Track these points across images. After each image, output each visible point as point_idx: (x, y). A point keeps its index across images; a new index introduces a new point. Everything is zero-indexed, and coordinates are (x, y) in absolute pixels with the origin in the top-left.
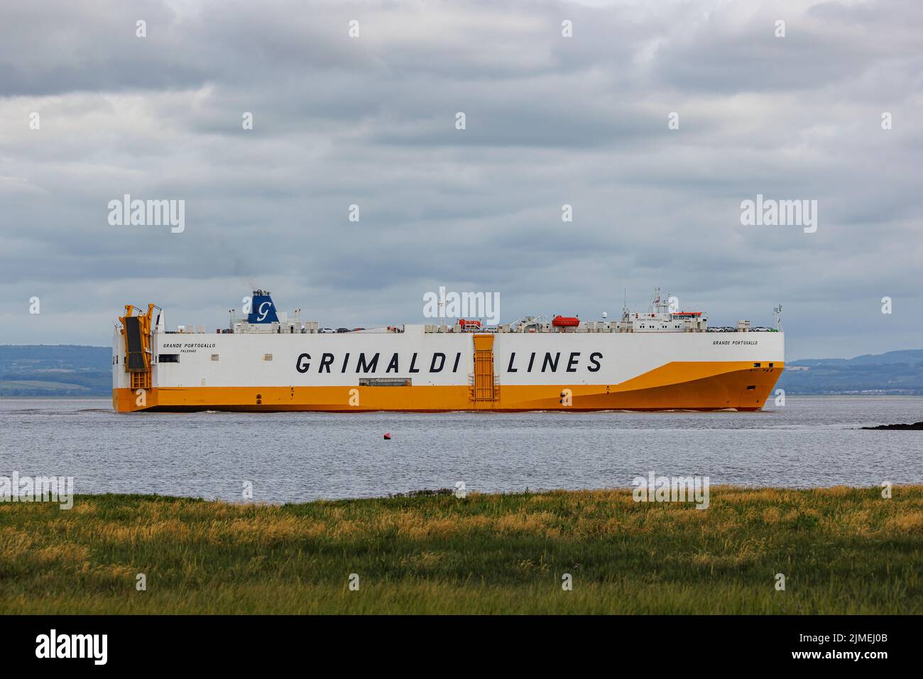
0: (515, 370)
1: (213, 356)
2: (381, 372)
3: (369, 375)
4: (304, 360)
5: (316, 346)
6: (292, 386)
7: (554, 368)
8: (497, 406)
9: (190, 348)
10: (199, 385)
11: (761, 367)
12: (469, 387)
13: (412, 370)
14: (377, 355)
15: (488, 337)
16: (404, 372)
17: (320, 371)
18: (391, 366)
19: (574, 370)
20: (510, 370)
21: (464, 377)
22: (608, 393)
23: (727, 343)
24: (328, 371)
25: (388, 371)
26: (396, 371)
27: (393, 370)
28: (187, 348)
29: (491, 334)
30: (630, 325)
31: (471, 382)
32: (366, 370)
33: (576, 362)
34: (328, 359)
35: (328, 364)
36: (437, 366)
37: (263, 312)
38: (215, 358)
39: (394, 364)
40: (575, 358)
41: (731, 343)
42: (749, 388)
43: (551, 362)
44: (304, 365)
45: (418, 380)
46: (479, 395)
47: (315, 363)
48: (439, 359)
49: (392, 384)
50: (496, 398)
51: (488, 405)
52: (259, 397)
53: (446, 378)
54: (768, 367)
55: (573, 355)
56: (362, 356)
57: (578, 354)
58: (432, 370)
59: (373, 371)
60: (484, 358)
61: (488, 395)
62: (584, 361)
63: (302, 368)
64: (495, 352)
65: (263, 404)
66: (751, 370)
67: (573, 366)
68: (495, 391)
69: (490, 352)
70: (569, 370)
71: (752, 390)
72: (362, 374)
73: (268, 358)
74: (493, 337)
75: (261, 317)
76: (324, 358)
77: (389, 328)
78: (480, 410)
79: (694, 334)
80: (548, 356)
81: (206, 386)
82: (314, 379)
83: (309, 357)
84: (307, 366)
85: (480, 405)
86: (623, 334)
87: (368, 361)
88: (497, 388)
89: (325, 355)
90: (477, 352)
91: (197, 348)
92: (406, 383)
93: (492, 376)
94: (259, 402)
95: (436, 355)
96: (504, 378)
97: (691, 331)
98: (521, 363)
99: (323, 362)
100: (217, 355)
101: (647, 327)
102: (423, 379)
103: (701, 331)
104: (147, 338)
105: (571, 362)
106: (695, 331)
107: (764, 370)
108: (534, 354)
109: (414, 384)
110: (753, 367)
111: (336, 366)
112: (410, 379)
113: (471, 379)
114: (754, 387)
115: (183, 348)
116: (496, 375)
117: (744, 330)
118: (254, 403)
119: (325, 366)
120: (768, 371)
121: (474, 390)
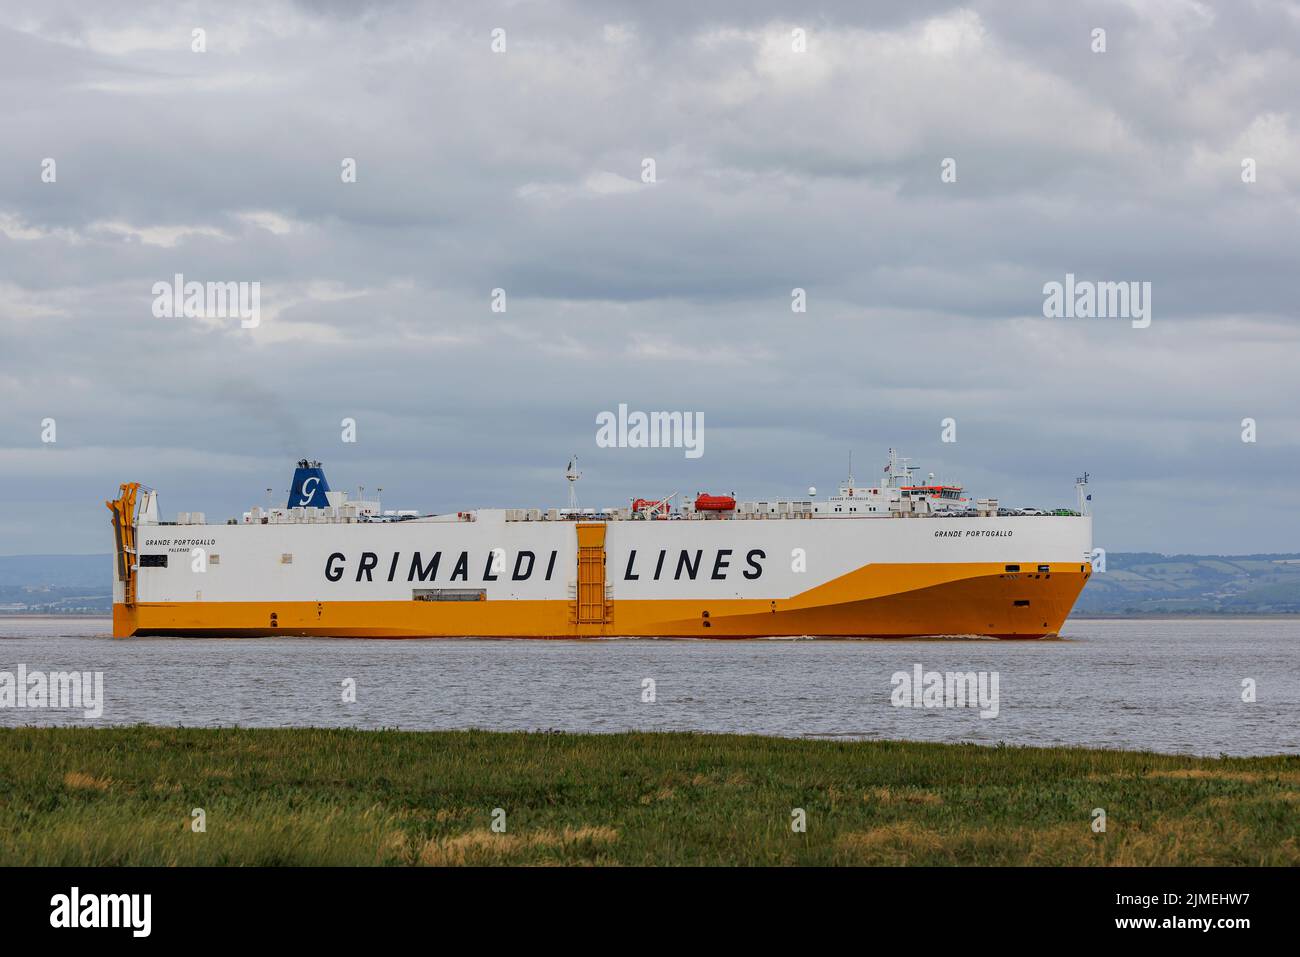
0: (636, 577)
1: (212, 557)
2: (443, 581)
3: (427, 584)
4: (337, 563)
5: (354, 542)
6: (320, 600)
7: (693, 574)
8: (608, 630)
9: (182, 547)
10: (194, 599)
11: (1021, 571)
12: (569, 602)
13: (488, 577)
14: (438, 555)
15: (598, 526)
16: (475, 580)
17: (359, 579)
18: (457, 571)
19: (723, 577)
20: (629, 576)
21: (562, 587)
22: (774, 611)
23: (958, 534)
24: (370, 579)
25: (453, 578)
26: (465, 578)
27: (460, 577)
28: (177, 546)
29: (603, 522)
31: (572, 595)
32: (422, 577)
33: (726, 565)
34: (369, 561)
35: (369, 568)
36: (523, 571)
37: (308, 491)
38: (215, 560)
39: (461, 568)
40: (724, 559)
41: (963, 534)
42: (1018, 603)
43: (688, 565)
44: (337, 570)
45: (495, 592)
46: (585, 614)
47: (351, 566)
48: (526, 560)
49: (459, 597)
50: (608, 619)
51: (596, 630)
52: (274, 616)
53: (536, 589)
54: (1036, 570)
55: (721, 553)
56: (417, 556)
57: (729, 552)
58: (516, 577)
59: (433, 579)
60: (592, 558)
61: (598, 614)
62: (737, 563)
63: (333, 574)
64: (608, 549)
65: (279, 626)
66: (1002, 576)
67: (721, 571)
68: (608, 608)
69: (600, 549)
70: (716, 576)
71: (1026, 607)
72: (416, 583)
73: (287, 559)
74: (604, 526)
75: (306, 499)
76: (363, 560)
77: (460, 515)
78: (584, 637)
79: (907, 520)
80: (684, 555)
81: (203, 600)
82: (349, 590)
83: (343, 558)
84: (340, 571)
85: (583, 630)
86: (798, 521)
87: (425, 564)
88: (609, 604)
89: (365, 555)
90: (582, 549)
91: (189, 546)
92: (479, 597)
93: (601, 585)
94: (275, 625)
95: (521, 554)
96: (619, 589)
97: (901, 515)
98: (644, 566)
99: (363, 566)
100: (217, 556)
101: (846, 510)
102: (503, 590)
103: (917, 516)
104: (129, 533)
105: (719, 564)
106: (907, 515)
107: (1030, 576)
108: (663, 553)
109: (490, 596)
110: (1004, 571)
111: (381, 571)
112: (485, 590)
113: (572, 590)
114: (1026, 603)
115: (172, 545)
116: (607, 584)
117: (988, 515)
118: (267, 624)
119: (364, 571)
120: (1038, 577)
121: (577, 606)
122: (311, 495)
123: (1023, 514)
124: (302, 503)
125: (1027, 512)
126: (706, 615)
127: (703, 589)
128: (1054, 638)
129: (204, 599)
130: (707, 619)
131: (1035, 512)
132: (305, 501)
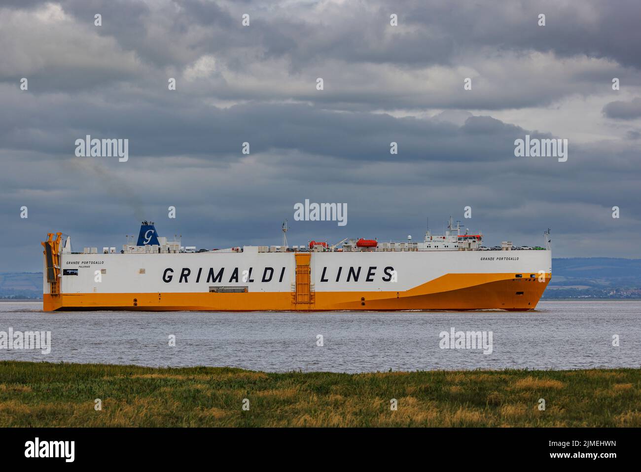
0: (327, 280)
1: (102, 270)
2: (225, 282)
3: (217, 284)
4: (169, 273)
5: (178, 262)
6: (160, 292)
7: (356, 279)
8: (312, 307)
9: (86, 265)
10: (92, 292)
11: (523, 277)
12: (292, 293)
13: (249, 280)
14: (223, 269)
15: (306, 255)
16: (242, 282)
17: (180, 281)
18: (233, 277)
19: (372, 280)
20: (323, 280)
21: (288, 285)
22: (398, 297)
23: (492, 259)
24: (186, 281)
25: (231, 281)
26: (237, 281)
27: (234, 280)
28: (83, 265)
29: (309, 253)
30: (416, 245)
31: (293, 289)
32: (214, 281)
33: (374, 274)
34: (186, 272)
35: (186, 276)
36: (267, 277)
37: (148, 237)
38: (104, 272)
39: (235, 276)
40: (373, 271)
41: (495, 259)
42: (518, 293)
43: (354, 274)
44: (169, 277)
45: (253, 288)
46: (300, 299)
47: (176, 275)
48: (269, 272)
49: (234, 291)
50: (312, 301)
51: (306, 307)
52: (135, 300)
53: (274, 286)
54: (529, 277)
55: (371, 268)
56: (211, 270)
57: (375, 268)
58: (264, 280)
59: (220, 281)
60: (303, 271)
61: (306, 299)
62: (379, 273)
63: (167, 279)
64: (312, 266)
65: (138, 305)
66: (514, 280)
67: (371, 277)
68: (312, 296)
69: (308, 266)
70: (368, 280)
71: (521, 295)
72: (211, 284)
73: (142, 271)
74: (310, 255)
76: (183, 272)
77: (233, 249)
78: (299, 310)
79: (466, 252)
80: (352, 269)
82: (176, 287)
83: (172, 271)
84: (170, 277)
85: (299, 307)
86: (411, 252)
87: (216, 274)
88: (312, 294)
89: (184, 270)
90: (298, 267)
91: (90, 265)
92: (244, 290)
93: (308, 284)
94: (136, 304)
95: (267, 269)
96: (318, 287)
97: (464, 250)
98: (331, 275)
99: (183, 275)
100: (105, 270)
101: (433, 247)
102: (257, 287)
103: (472, 250)
104: (56, 258)
105: (370, 274)
106: (466, 249)
107: (526, 280)
108: (341, 268)
109: (250, 290)
110: (515, 277)
111: (192, 277)
112: (248, 287)
113: (293, 287)
114: (522, 293)
115: (80, 264)
116: (311, 284)
117: (507, 249)
118: (132, 304)
119: (184, 277)
120: (530, 280)
121: (295, 295)
122: (149, 239)
123: (522, 249)
124: (145, 243)
125: (524, 248)
126: (363, 299)
127: (361, 286)
128: (533, 310)
129: (98, 292)
130: (363, 301)
131: (528, 248)
132: (146, 242)
